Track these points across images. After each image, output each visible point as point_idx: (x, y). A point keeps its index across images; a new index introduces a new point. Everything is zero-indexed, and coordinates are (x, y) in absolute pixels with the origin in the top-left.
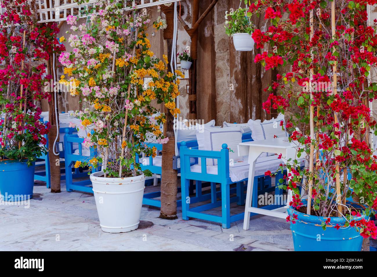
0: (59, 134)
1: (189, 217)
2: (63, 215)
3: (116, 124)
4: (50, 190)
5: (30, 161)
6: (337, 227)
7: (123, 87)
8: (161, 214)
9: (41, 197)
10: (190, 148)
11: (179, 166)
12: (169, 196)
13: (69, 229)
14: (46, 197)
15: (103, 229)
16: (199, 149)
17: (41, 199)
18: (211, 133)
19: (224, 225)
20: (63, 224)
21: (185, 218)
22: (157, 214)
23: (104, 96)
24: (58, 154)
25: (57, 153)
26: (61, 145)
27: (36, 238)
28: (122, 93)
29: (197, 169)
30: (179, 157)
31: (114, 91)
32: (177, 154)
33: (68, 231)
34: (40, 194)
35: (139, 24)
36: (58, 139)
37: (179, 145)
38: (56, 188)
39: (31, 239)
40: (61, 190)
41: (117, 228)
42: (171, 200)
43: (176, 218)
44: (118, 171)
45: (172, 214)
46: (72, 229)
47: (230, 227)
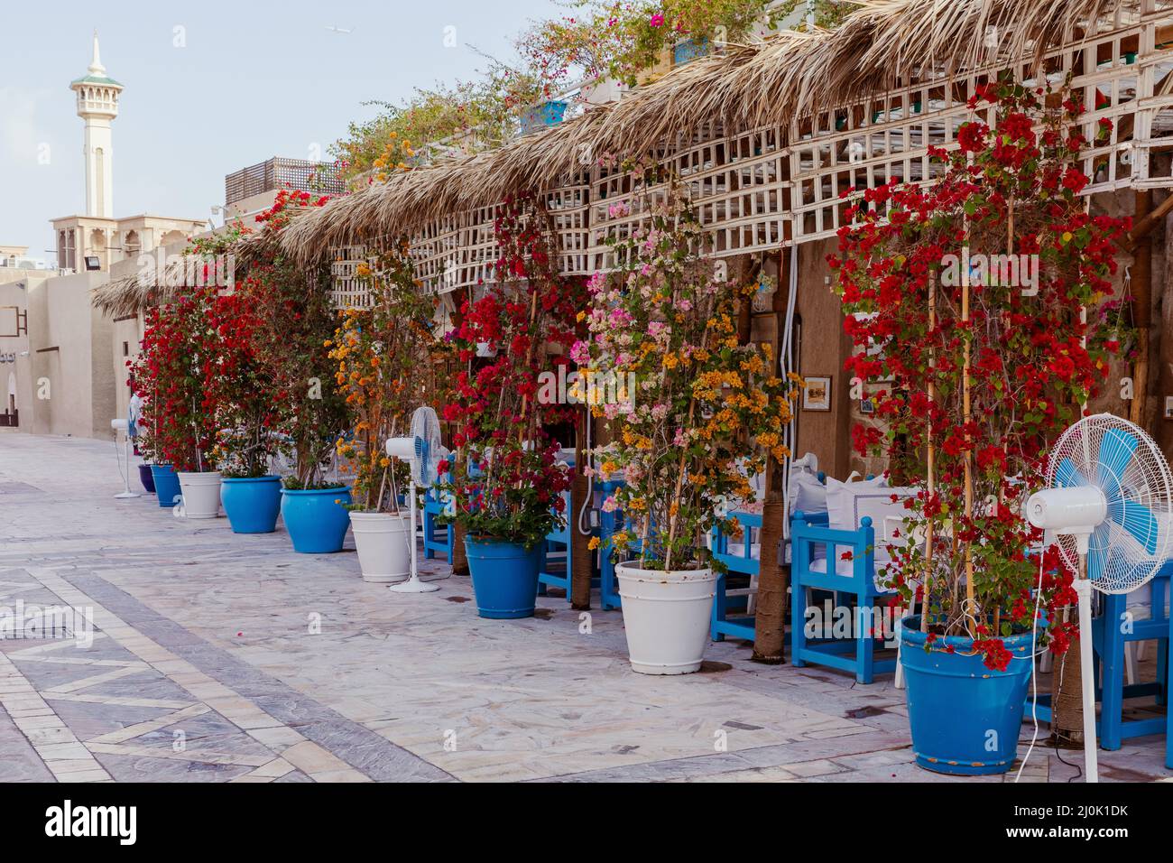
0: (592, 494)
1: (804, 662)
2: (576, 645)
3: (664, 472)
4: (570, 605)
5: (531, 541)
6: (951, 650)
7: (679, 404)
8: (755, 653)
9: (551, 615)
10: (810, 525)
11: (788, 560)
12: (769, 618)
13: (577, 664)
14: (558, 616)
15: (634, 667)
16: (831, 527)
17: (548, 618)
18: (856, 497)
19: (860, 677)
20: (570, 656)
21: (796, 663)
22: (749, 654)
23: (640, 421)
24: (588, 533)
25: (586, 531)
26: (594, 515)
27: (514, 671)
28: (677, 416)
29: (821, 566)
30: (789, 541)
31: (660, 411)
32: (786, 536)
33: (573, 666)
34: (549, 611)
35: (713, 288)
36: (591, 502)
37: (791, 519)
38: (581, 602)
39: (506, 672)
40: (591, 606)
41: (656, 665)
42: (773, 625)
43: (782, 662)
44: (663, 558)
45: (773, 654)
46: (581, 664)
47: (873, 682)
